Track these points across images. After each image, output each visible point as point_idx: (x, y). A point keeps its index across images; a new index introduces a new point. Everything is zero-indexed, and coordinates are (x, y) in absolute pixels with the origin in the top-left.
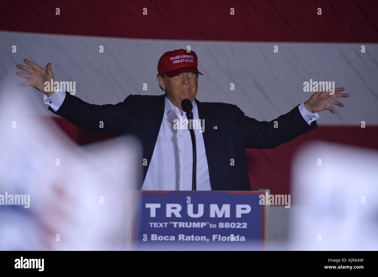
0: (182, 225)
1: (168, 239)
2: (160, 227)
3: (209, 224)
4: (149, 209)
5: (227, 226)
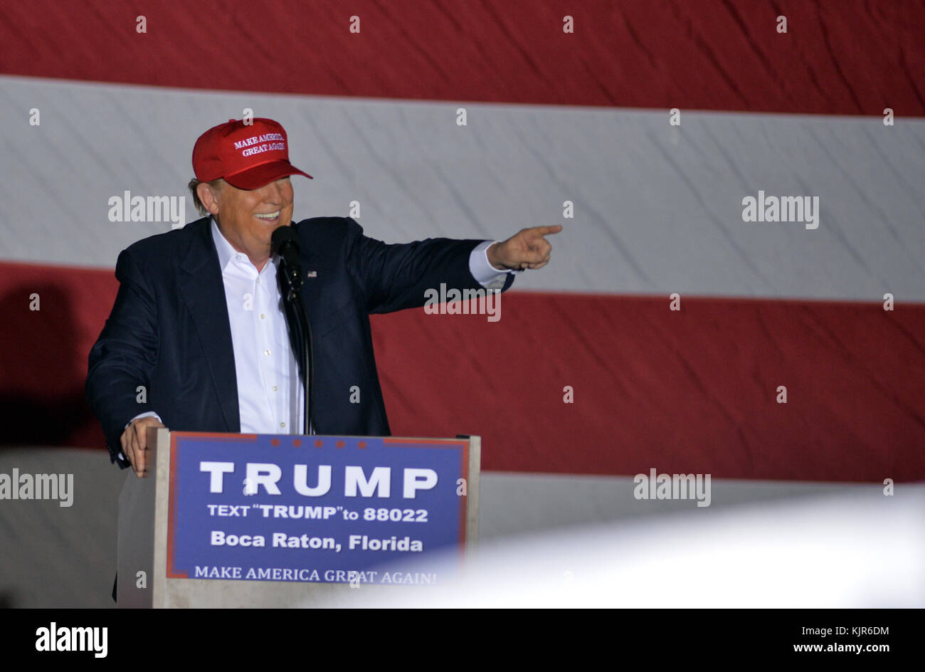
0: (280, 511)
1: (248, 544)
2: (231, 514)
3: (343, 510)
4: (208, 474)
5: (383, 517)
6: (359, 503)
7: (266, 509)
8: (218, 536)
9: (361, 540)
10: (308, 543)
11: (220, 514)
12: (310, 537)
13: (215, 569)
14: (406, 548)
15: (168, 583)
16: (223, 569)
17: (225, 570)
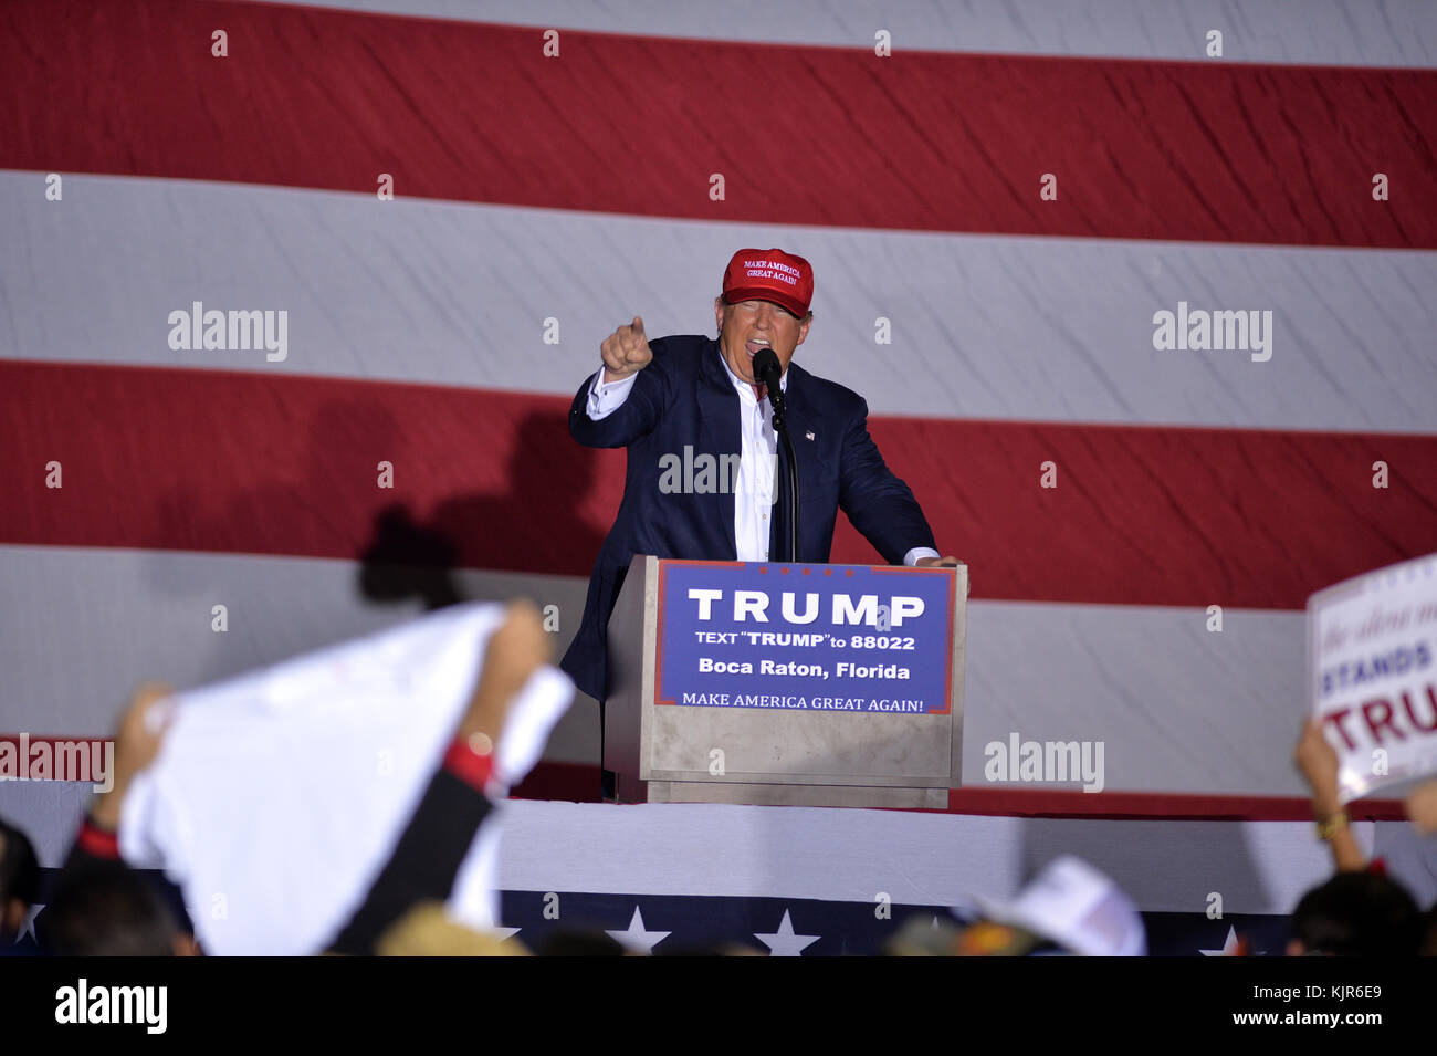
0: (768, 638)
1: (736, 671)
2: (719, 641)
3: (830, 638)
4: (697, 601)
5: (870, 645)
6: (846, 630)
7: (754, 636)
8: (706, 663)
9: (849, 668)
10: (795, 670)
11: (708, 641)
12: (797, 665)
13: (703, 695)
14: (893, 676)
15: (656, 710)
16: (711, 695)
17: (713, 697)
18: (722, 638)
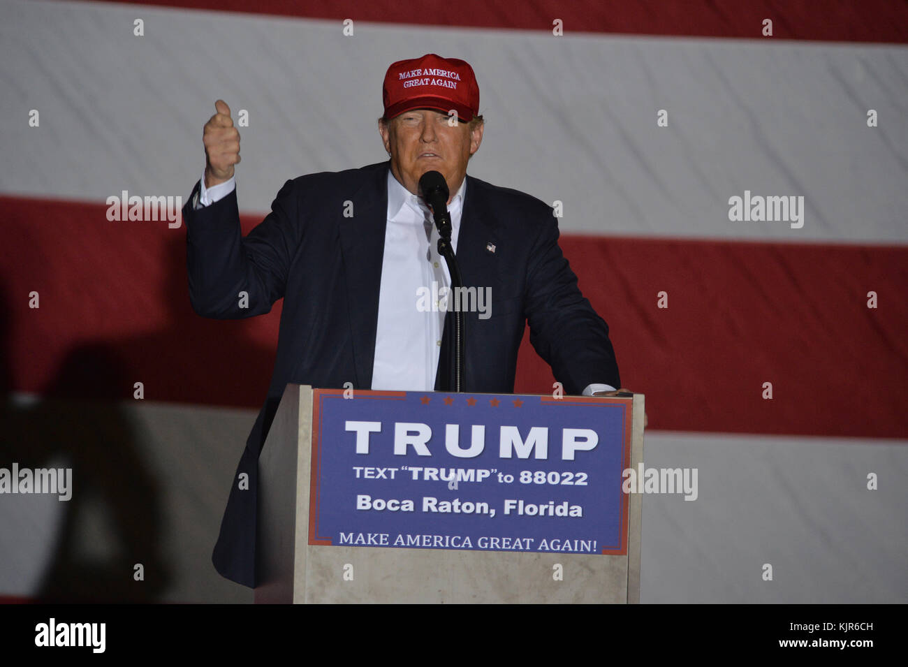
0: (430, 473)
1: (396, 508)
2: (378, 477)
3: (497, 473)
4: (354, 433)
5: (540, 480)
6: (515, 465)
8: (364, 499)
9: (517, 505)
10: (460, 507)
11: (366, 476)
12: (462, 501)
13: (361, 535)
15: (310, 550)
16: (370, 535)
17: (372, 537)
18: (381, 473)
